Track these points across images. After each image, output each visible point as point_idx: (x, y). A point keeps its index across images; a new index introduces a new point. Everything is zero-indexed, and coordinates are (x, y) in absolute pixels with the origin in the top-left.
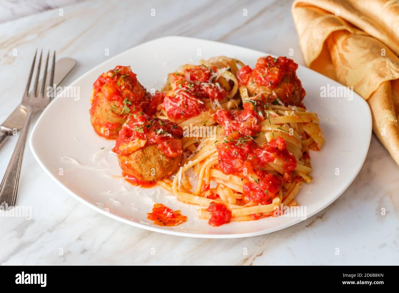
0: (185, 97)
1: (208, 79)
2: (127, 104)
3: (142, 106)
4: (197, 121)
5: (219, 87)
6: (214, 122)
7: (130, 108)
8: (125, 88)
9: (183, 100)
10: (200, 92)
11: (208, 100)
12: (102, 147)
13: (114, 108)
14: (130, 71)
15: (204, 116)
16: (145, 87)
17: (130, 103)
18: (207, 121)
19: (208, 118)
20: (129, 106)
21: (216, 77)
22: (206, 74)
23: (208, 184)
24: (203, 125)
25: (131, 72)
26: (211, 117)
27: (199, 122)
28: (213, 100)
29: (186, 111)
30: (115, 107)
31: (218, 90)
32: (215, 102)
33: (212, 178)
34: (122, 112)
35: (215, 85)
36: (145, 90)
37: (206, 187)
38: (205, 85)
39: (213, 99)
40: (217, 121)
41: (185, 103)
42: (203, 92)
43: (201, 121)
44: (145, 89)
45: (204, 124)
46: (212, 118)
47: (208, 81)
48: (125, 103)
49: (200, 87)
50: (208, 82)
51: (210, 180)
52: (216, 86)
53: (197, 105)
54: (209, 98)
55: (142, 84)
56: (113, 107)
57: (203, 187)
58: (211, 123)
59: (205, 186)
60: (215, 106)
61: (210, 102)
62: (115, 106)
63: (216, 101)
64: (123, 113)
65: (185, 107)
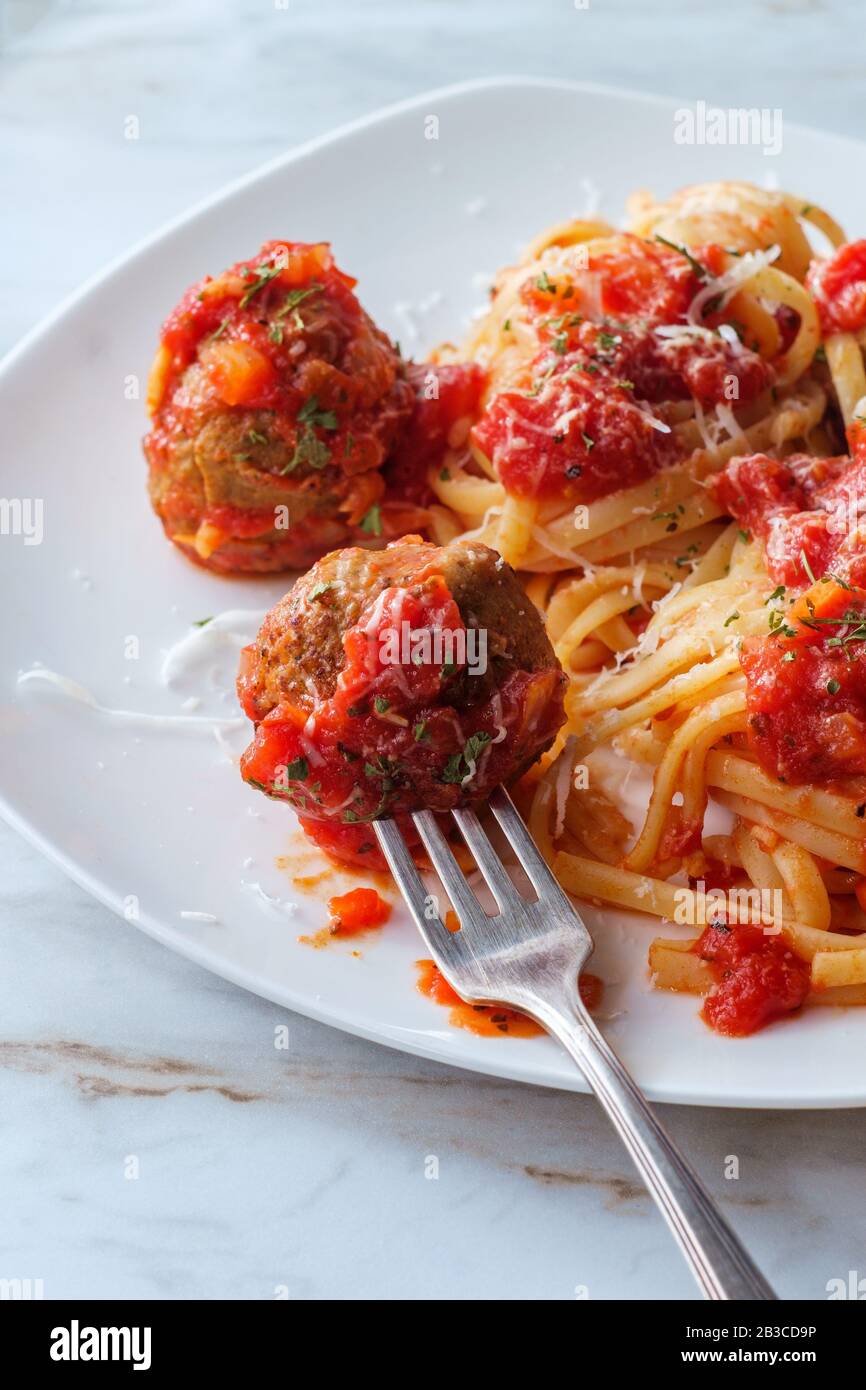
0: (582, 398)
1: (684, 308)
2: (317, 426)
3: (380, 434)
4: (637, 511)
5: (738, 349)
6: (716, 514)
7: (328, 447)
8: (308, 349)
9: (573, 414)
10: (648, 371)
11: (683, 405)
12: (202, 618)
13: (258, 442)
14: (326, 266)
15: (669, 489)
16: (393, 338)
17: (329, 422)
18: (682, 510)
19: (690, 496)
20: (326, 436)
21: (718, 298)
22: (673, 284)
23: (695, 823)
24: (667, 526)
25: (334, 269)
26: (699, 490)
27: (648, 512)
28: (709, 409)
29: (588, 466)
30: (261, 438)
31: (730, 358)
32: (717, 419)
33: (713, 792)
34: (294, 462)
35: (719, 334)
36: (397, 351)
37: (689, 834)
38: (673, 338)
39: (708, 403)
40: (730, 509)
41: (582, 424)
42: (662, 371)
43: (655, 508)
44: (394, 346)
45: (670, 521)
46: (704, 496)
47: (683, 316)
48: (309, 424)
49: (650, 348)
50: (684, 323)
51: (705, 806)
52: (723, 342)
53: (641, 436)
54: (689, 397)
55: (381, 325)
56: (254, 441)
57: (668, 838)
58: (700, 516)
59: (681, 832)
60: (717, 435)
61: (694, 416)
62: (263, 432)
63: (725, 417)
64: (299, 465)
65: (584, 444)
